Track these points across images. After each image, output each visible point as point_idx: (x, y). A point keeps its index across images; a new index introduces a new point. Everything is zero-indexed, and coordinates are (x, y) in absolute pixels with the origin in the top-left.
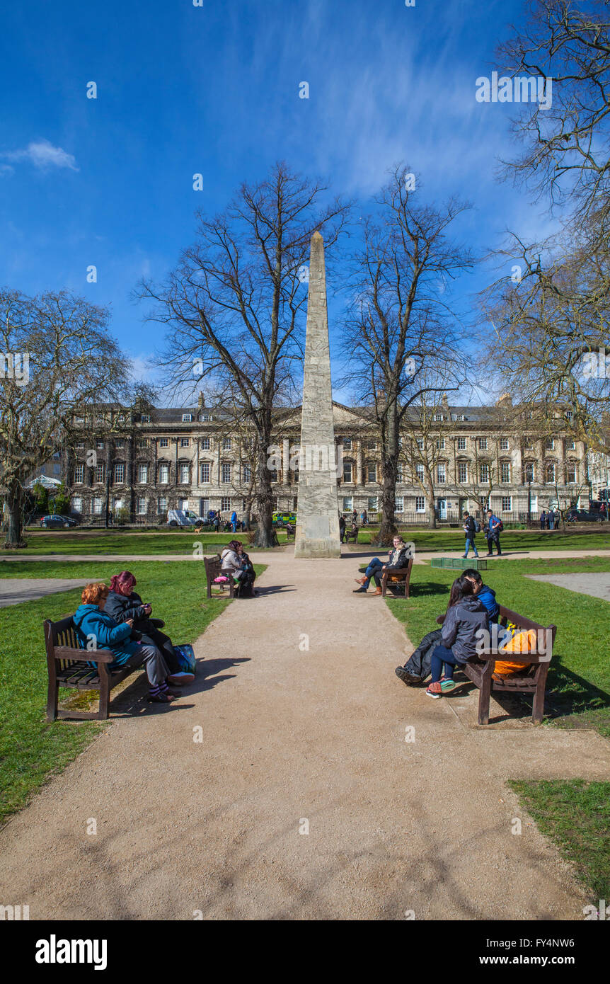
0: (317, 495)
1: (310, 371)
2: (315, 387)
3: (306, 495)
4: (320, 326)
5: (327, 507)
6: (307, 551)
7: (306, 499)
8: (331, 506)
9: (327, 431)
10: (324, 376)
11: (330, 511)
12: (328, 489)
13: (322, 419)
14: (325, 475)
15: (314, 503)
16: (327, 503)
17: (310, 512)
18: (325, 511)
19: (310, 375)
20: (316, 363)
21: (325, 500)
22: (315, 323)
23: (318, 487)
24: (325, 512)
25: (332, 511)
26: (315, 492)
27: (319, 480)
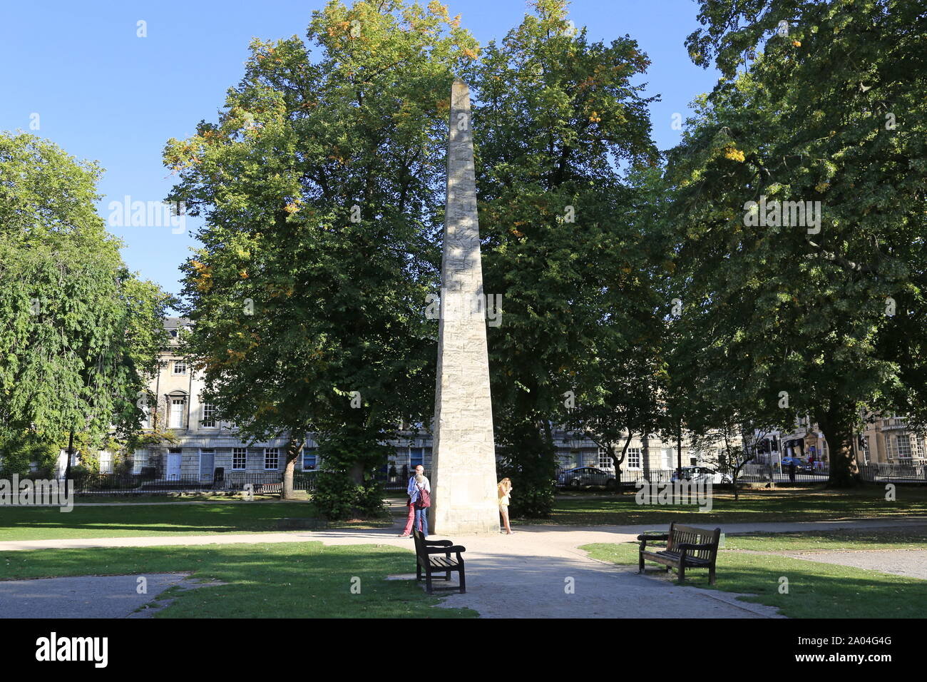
1: (453, 268)
3: (449, 443)
4: (466, 207)
5: (479, 459)
9: (478, 353)
10: (472, 275)
11: (484, 465)
12: (481, 434)
13: (470, 335)
20: (462, 258)
22: (458, 203)
23: (467, 431)
25: (487, 465)
27: (468, 422)
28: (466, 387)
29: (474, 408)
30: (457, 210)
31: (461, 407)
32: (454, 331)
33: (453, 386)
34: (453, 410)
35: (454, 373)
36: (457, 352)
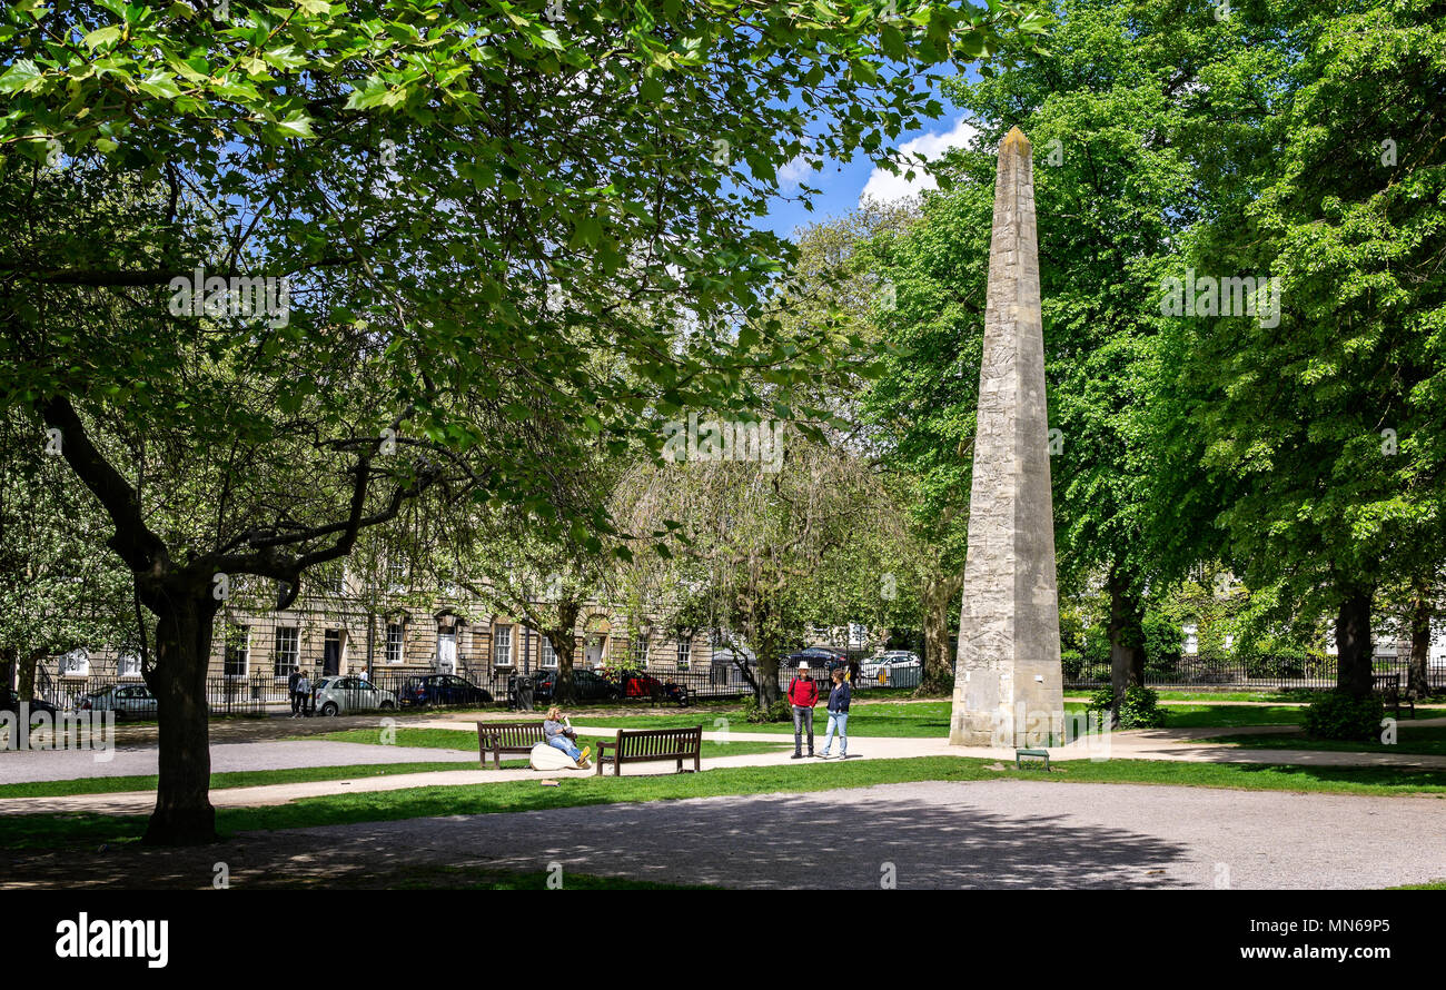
0: (984, 633)
1: (985, 404)
2: (990, 435)
3: (970, 633)
4: (1004, 319)
5: (997, 654)
6: (966, 733)
7: (970, 640)
8: (1002, 654)
9: (1004, 516)
10: (1004, 413)
11: (1001, 662)
12: (1000, 623)
13: (997, 493)
14: (996, 596)
15: (979, 647)
16: (998, 649)
17: (974, 664)
18: (995, 663)
19: (986, 414)
20: (996, 390)
21: (996, 643)
22: (996, 314)
23: (986, 619)
24: (994, 665)
25: (1005, 662)
26: (982, 629)
27: (988, 607)
28: (990, 562)
31: (983, 588)
32: (983, 489)
33: (977, 561)
34: (975, 593)
35: (979, 544)
36: (983, 517)
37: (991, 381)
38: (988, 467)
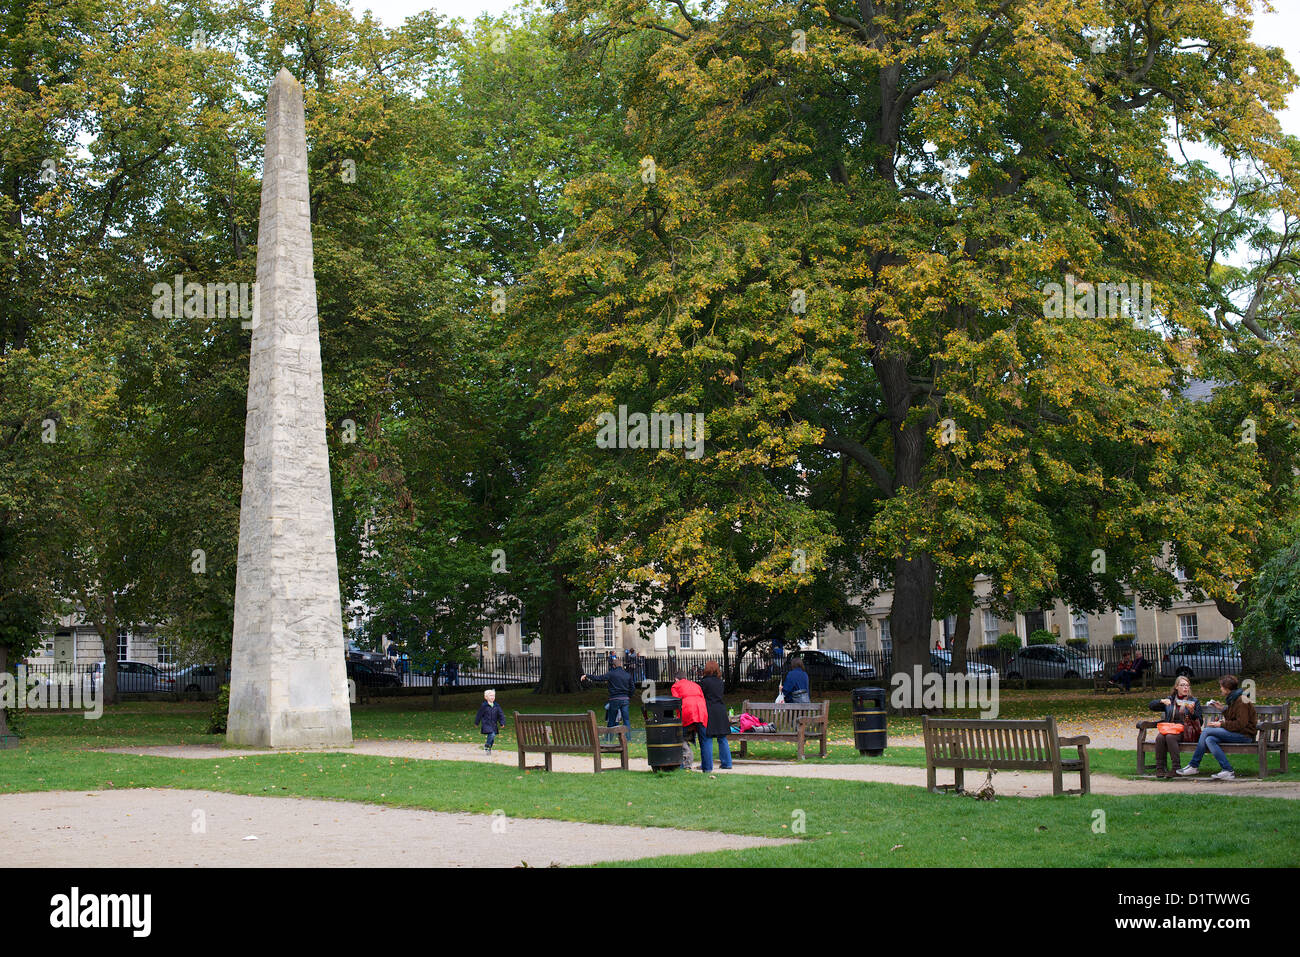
0: (306, 617)
1: (285, 361)
2: (295, 396)
3: (286, 617)
4: (301, 272)
5: (324, 641)
7: (288, 625)
8: (331, 640)
9: (319, 489)
10: (310, 374)
11: (330, 650)
12: (325, 606)
13: (308, 463)
14: (318, 576)
15: (301, 633)
16: (325, 635)
17: (297, 651)
18: (323, 650)
19: (287, 372)
20: (297, 348)
21: (322, 629)
23: (308, 602)
24: (321, 653)
25: (334, 650)
26: (303, 613)
27: (307, 587)
28: (307, 538)
29: (316, 569)
30: (288, 275)
31: (299, 567)
32: (288, 456)
33: (288, 536)
34: (288, 571)
35: (289, 516)
36: (293, 487)
37: (289, 336)
38: (294, 432)
